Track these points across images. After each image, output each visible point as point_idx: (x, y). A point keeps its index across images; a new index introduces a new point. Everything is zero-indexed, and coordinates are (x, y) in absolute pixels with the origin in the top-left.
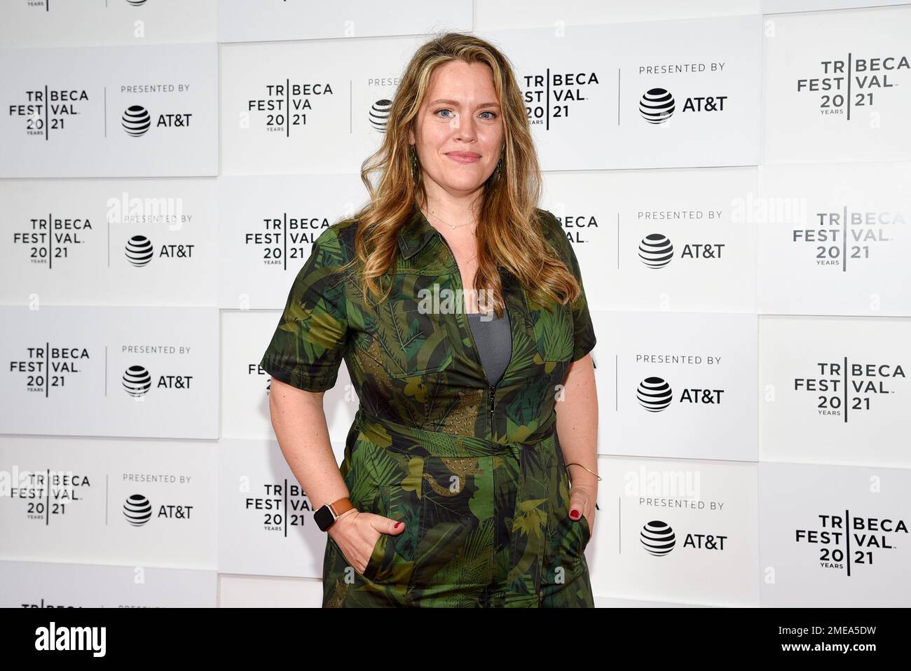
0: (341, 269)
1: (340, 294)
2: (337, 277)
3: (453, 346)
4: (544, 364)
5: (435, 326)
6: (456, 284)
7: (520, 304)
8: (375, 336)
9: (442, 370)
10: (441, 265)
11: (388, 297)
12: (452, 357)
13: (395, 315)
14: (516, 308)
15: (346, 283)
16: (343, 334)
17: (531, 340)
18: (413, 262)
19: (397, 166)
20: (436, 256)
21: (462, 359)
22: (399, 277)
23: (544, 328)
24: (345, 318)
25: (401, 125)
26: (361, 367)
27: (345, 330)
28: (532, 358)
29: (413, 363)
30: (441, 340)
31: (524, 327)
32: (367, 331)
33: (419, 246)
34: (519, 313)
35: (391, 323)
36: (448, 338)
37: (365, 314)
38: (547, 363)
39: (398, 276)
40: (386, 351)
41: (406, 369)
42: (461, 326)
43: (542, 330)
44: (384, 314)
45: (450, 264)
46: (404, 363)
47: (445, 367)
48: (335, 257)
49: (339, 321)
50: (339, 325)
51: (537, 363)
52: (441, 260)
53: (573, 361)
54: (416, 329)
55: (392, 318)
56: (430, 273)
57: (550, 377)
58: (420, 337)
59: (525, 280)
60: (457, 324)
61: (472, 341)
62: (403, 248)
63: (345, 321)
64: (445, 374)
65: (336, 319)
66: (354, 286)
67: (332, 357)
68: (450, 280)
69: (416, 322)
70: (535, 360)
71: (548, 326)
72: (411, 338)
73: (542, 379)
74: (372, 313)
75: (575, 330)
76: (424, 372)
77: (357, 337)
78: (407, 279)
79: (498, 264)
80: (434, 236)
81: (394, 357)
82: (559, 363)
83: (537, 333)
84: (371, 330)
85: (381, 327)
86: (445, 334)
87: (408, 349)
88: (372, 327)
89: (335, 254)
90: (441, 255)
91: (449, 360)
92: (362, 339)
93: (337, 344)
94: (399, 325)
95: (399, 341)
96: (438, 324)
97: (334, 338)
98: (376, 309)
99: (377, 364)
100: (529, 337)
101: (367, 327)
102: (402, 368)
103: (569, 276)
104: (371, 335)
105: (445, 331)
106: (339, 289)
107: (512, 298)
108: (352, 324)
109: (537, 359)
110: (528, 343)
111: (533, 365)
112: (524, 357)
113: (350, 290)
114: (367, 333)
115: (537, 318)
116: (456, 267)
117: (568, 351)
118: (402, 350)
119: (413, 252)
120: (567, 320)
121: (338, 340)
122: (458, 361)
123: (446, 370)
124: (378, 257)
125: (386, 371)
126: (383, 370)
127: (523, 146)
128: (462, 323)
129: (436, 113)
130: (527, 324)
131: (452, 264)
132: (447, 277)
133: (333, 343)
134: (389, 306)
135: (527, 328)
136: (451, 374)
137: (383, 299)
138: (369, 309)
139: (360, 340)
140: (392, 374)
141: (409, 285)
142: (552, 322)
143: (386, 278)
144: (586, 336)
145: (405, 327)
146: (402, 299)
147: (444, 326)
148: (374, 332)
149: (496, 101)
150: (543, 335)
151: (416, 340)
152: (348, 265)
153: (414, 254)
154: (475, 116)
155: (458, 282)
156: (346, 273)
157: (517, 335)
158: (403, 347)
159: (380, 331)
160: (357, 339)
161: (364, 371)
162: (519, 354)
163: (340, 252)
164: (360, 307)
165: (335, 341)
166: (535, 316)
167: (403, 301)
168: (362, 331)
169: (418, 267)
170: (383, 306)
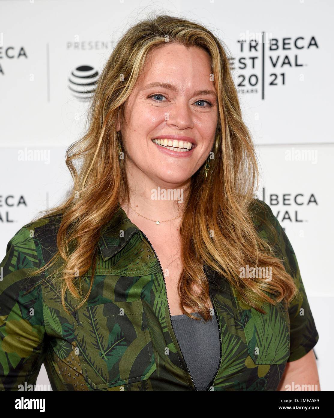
0: (37, 271)
1: (36, 299)
2: (33, 280)
3: (157, 352)
4: (257, 368)
5: (138, 331)
6: (159, 285)
7: (229, 303)
8: (74, 343)
9: (146, 378)
10: (143, 264)
11: (88, 301)
12: (157, 364)
13: (94, 321)
14: (225, 308)
15: (42, 287)
16: (40, 341)
17: (242, 342)
18: (114, 262)
19: (104, 153)
20: (137, 254)
21: (167, 365)
22: (99, 279)
23: (255, 328)
24: (42, 325)
25: (109, 110)
26: (61, 376)
27: (42, 337)
28: (243, 362)
29: (114, 372)
30: (145, 345)
31: (233, 328)
32: (66, 338)
33: (120, 246)
34: (228, 314)
35: (91, 329)
36: (151, 343)
37: (63, 320)
38: (260, 367)
39: (97, 278)
40: (86, 360)
41: (108, 379)
42: (165, 330)
43: (253, 331)
44: (83, 320)
45: (152, 263)
46: (106, 372)
47: (149, 374)
48: (30, 259)
49: (35, 327)
50: (35, 332)
51: (249, 367)
52: (143, 260)
53: (289, 361)
54: (118, 335)
55: (91, 324)
56: (131, 274)
57: (264, 382)
58: (122, 343)
59: (234, 280)
60: (161, 329)
61: (178, 346)
62: (103, 248)
63: (42, 328)
64: (149, 382)
65: (32, 325)
66: (52, 290)
67: (29, 367)
68: (152, 281)
69: (117, 327)
70: (246, 363)
71: (259, 327)
72: (112, 344)
73: (255, 383)
74: (72, 319)
75: (292, 327)
76: (127, 381)
77: (55, 344)
78: (107, 281)
79: (204, 262)
80: (135, 234)
81: (95, 365)
82: (273, 367)
83: (248, 334)
84: (71, 337)
85: (80, 334)
86: (149, 340)
87: (110, 357)
88: (71, 334)
89: (30, 255)
90: (143, 254)
91: (154, 368)
92: (61, 347)
93: (33, 352)
94: (99, 331)
95: (99, 349)
96: (140, 329)
97: (31, 346)
98: (74, 314)
99: (77, 374)
100: (239, 339)
101: (66, 334)
102: (104, 378)
103: (284, 275)
104: (69, 342)
105: (149, 336)
106: (35, 293)
107: (220, 297)
108: (49, 331)
109: (248, 363)
110: (238, 345)
111: (244, 370)
112: (233, 362)
113: (46, 294)
114: (65, 340)
115: (247, 318)
116: (159, 267)
117: (284, 351)
118: (103, 358)
119: (112, 252)
120: (282, 318)
121: (34, 348)
122: (163, 368)
123: (150, 378)
124: (79, 257)
125: (87, 381)
126: (83, 380)
127: (239, 135)
128: (165, 327)
129: (149, 97)
130: (236, 325)
131: (154, 264)
132: (149, 278)
133: (29, 351)
134: (88, 311)
135: (236, 329)
136: (156, 383)
137: (83, 302)
138: (67, 314)
139: (58, 347)
140: (93, 383)
141: (109, 287)
142: (265, 322)
143: (85, 280)
144: (307, 333)
145: (106, 334)
146: (101, 304)
147: (147, 330)
148: (73, 340)
149: (214, 89)
150: (254, 336)
151: (118, 347)
152: (45, 267)
153: (114, 254)
154: (190, 103)
155: (161, 283)
156: (43, 276)
157: (226, 338)
158: (104, 355)
159: (79, 338)
160: (55, 346)
161: (63, 381)
162: (229, 357)
163: (35, 253)
164: (57, 313)
165: (32, 350)
166: (246, 316)
167: (103, 305)
168: (60, 338)
169: (119, 268)
170: (82, 310)
